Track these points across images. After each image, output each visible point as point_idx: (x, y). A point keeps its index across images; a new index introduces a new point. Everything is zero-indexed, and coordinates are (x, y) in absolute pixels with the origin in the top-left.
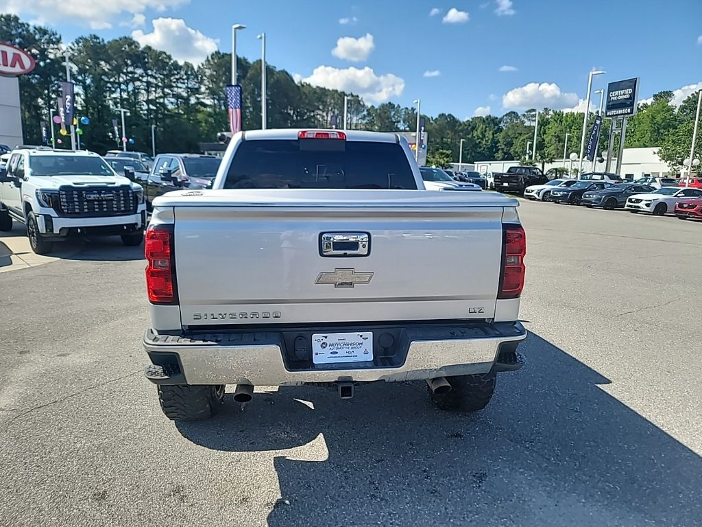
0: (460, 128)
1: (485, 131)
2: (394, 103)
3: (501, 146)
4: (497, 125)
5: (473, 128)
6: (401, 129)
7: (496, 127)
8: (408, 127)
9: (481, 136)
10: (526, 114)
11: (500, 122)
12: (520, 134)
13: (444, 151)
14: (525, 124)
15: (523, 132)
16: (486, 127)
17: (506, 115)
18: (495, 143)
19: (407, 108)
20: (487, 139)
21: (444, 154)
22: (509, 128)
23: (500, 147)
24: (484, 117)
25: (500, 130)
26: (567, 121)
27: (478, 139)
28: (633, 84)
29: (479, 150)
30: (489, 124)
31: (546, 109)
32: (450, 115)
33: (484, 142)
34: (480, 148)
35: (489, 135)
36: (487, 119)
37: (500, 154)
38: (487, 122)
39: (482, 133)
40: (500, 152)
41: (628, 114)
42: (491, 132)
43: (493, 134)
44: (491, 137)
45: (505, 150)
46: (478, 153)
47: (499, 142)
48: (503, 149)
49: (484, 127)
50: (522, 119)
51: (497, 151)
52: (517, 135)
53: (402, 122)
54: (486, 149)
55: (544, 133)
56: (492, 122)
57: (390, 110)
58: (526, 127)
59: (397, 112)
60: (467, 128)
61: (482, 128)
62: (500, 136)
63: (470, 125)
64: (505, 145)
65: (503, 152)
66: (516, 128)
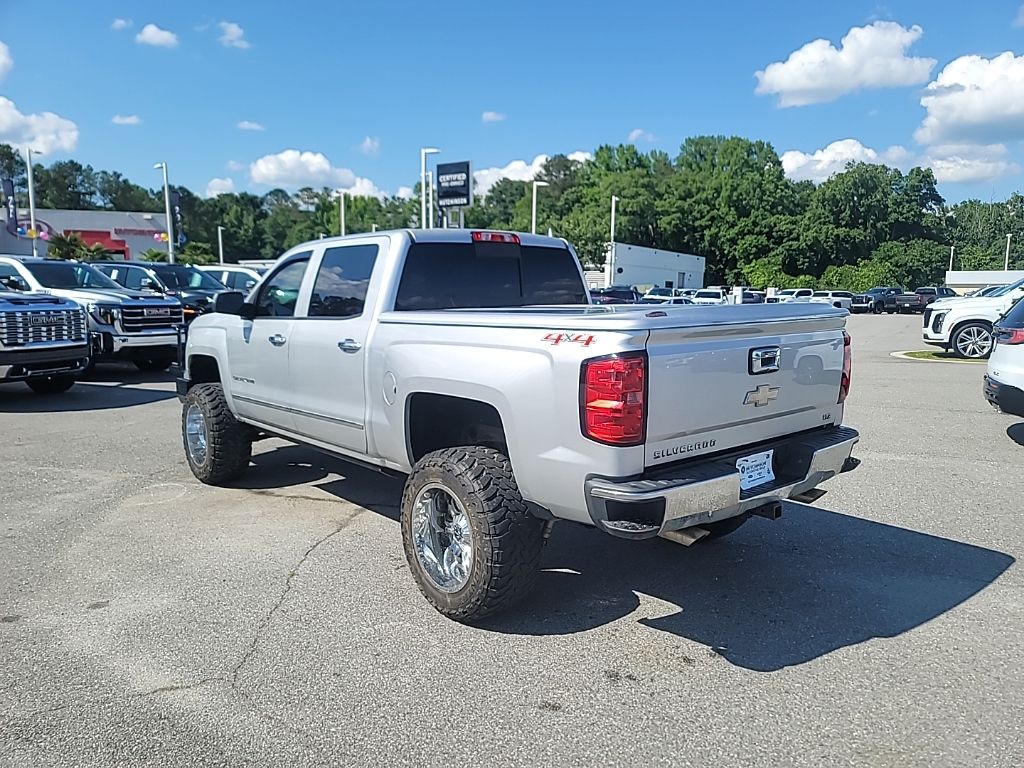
0: (202, 209)
1: (242, 215)
2: (79, 162)
3: (269, 237)
4: (258, 207)
5: (222, 211)
6: (98, 204)
7: (258, 210)
8: (111, 202)
9: (236, 222)
10: (300, 193)
11: (262, 203)
12: (295, 222)
13: (200, 244)
14: (301, 209)
15: (298, 220)
16: (242, 210)
17: (271, 193)
18: (259, 233)
19: (105, 173)
20: (246, 227)
21: (199, 248)
22: (277, 213)
23: (267, 240)
24: (237, 194)
25: (264, 215)
26: (356, 207)
27: (232, 227)
28: (464, 168)
29: (236, 243)
30: (246, 204)
31: (326, 189)
32: (181, 188)
33: (242, 232)
34: (237, 240)
35: (249, 220)
36: (242, 198)
37: (268, 250)
38: (241, 201)
39: (237, 219)
40: (268, 247)
41: (464, 205)
42: (251, 218)
43: (255, 221)
44: (252, 225)
45: (275, 245)
46: (234, 247)
47: (265, 232)
48: (271, 243)
49: (239, 209)
50: (296, 200)
51: (264, 245)
52: (290, 223)
53: (98, 194)
54: (246, 243)
55: (329, 221)
56: (250, 202)
57: (74, 173)
58: (301, 212)
59: (88, 177)
60: (214, 210)
61: (237, 211)
62: (265, 224)
63: (216, 206)
64: (274, 237)
65: (273, 247)
66: (287, 213)
